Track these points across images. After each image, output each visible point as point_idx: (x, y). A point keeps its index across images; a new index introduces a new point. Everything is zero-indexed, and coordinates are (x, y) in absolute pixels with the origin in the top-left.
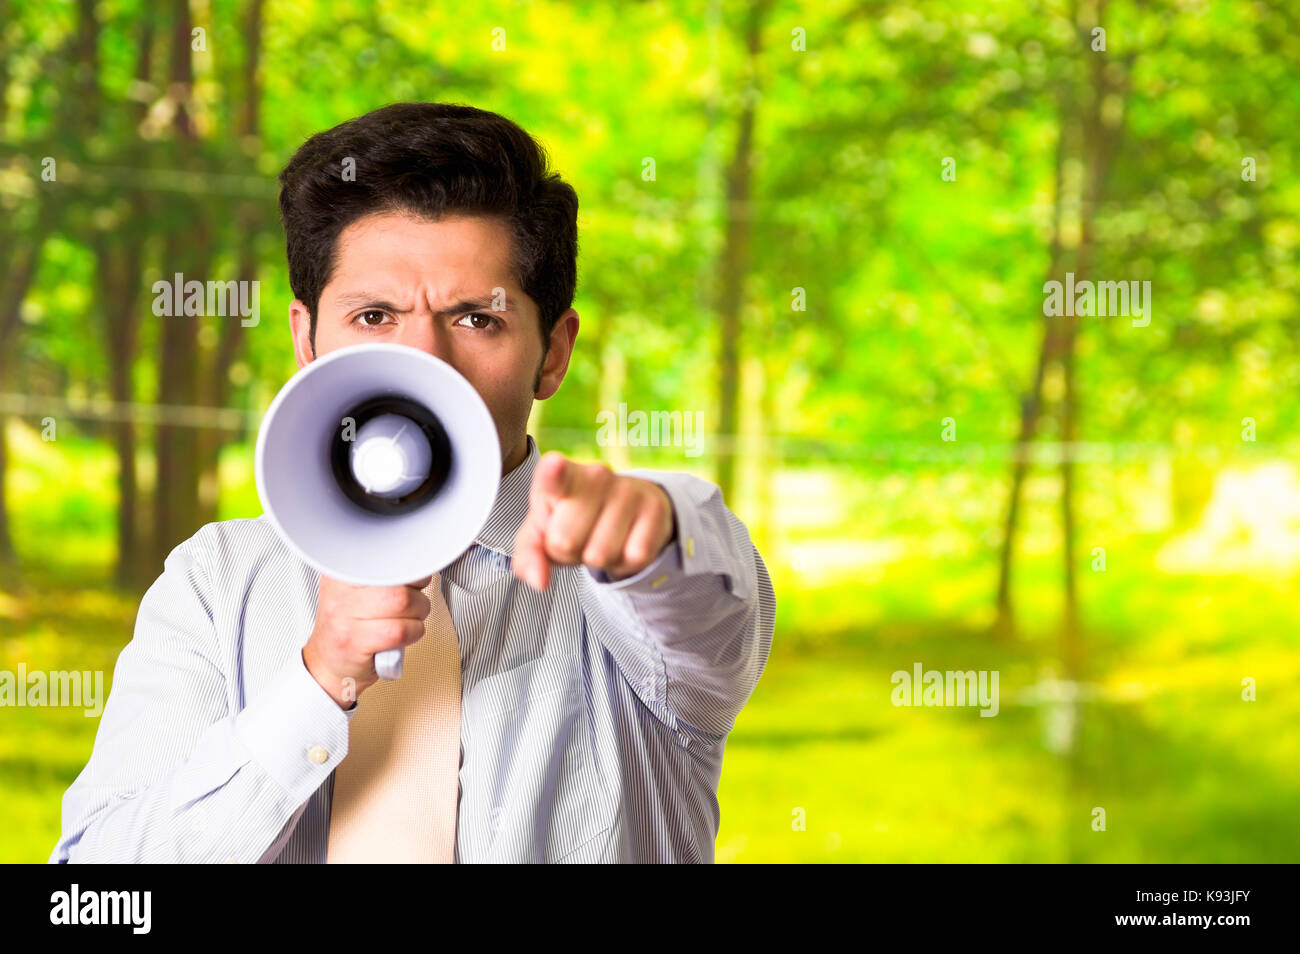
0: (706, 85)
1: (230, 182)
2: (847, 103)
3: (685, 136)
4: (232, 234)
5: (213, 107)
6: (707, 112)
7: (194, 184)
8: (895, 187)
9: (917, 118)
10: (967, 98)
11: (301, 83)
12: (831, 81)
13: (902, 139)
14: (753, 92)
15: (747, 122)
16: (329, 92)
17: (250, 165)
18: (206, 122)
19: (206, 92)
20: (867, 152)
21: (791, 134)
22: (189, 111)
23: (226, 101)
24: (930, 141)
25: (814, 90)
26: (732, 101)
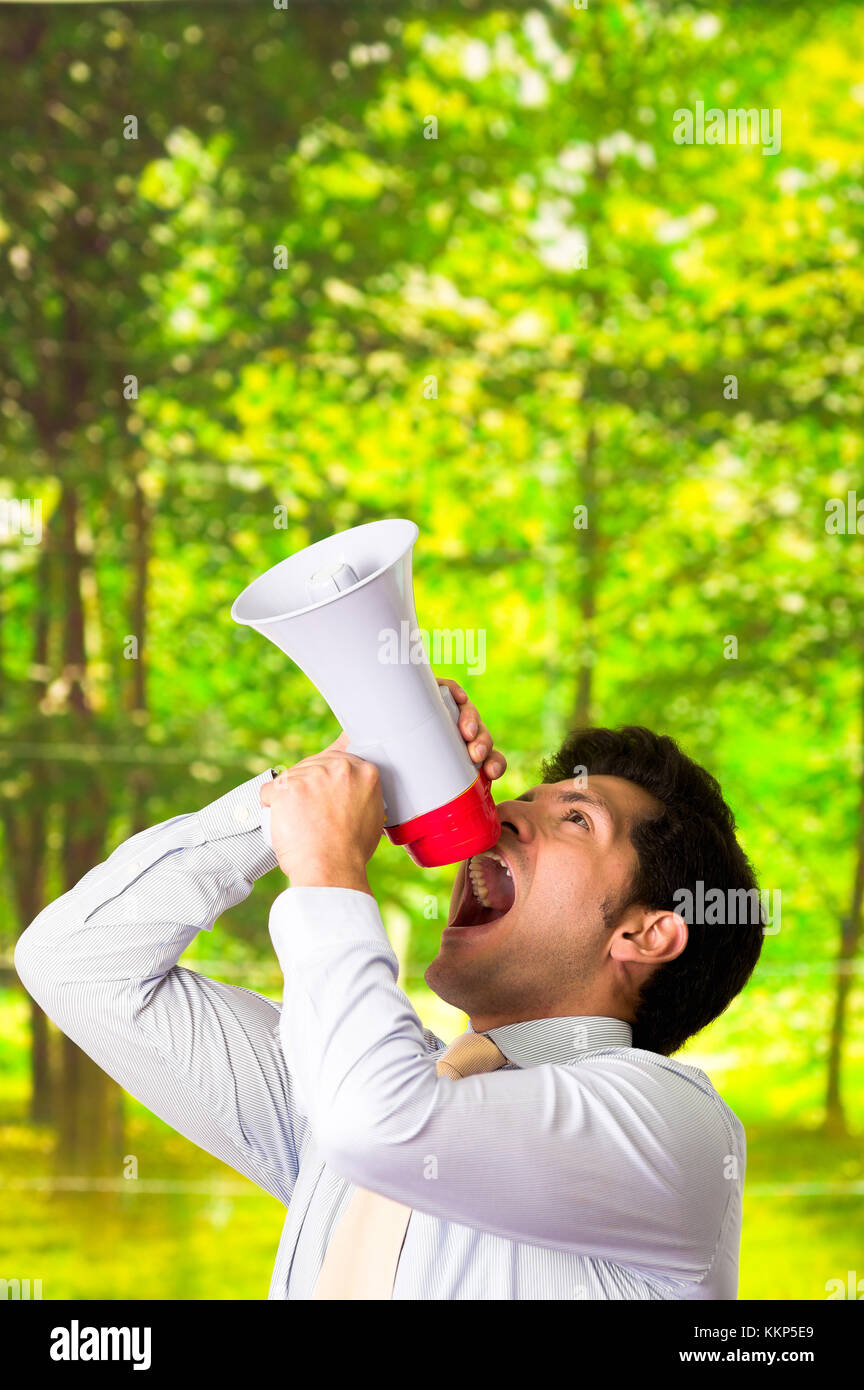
0: (546, 647)
1: (121, 752)
2: (674, 659)
3: (529, 693)
4: (126, 798)
5: (104, 684)
6: (547, 671)
7: (89, 754)
8: (720, 731)
9: (737, 671)
10: (782, 651)
11: (182, 661)
12: (658, 637)
13: (724, 690)
14: (588, 653)
15: (585, 679)
16: (209, 666)
17: (139, 734)
18: (98, 698)
19: (98, 670)
20: (693, 703)
21: (625, 688)
22: (84, 688)
23: (115, 679)
24: (749, 690)
25: (644, 647)
26: (570, 661)
